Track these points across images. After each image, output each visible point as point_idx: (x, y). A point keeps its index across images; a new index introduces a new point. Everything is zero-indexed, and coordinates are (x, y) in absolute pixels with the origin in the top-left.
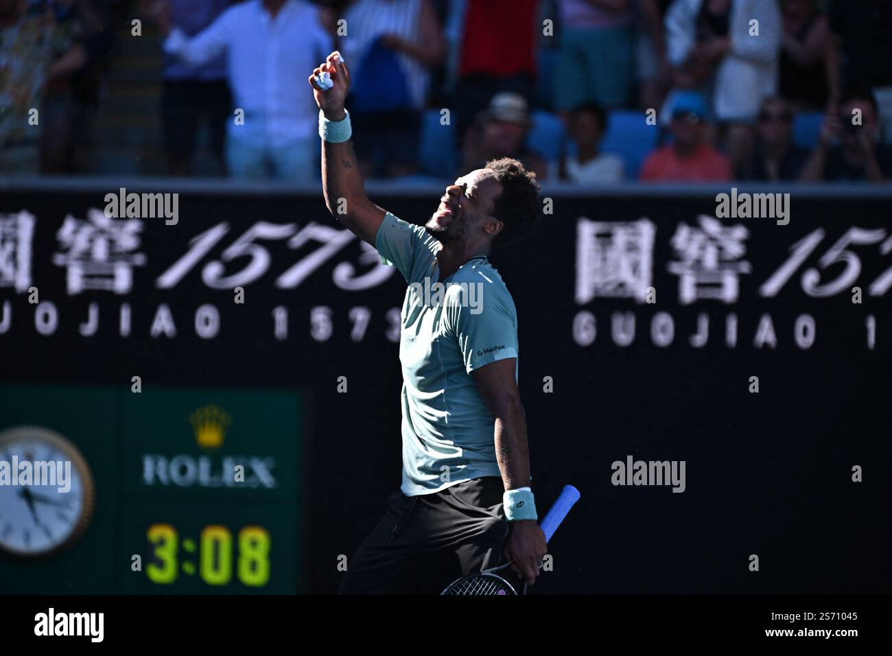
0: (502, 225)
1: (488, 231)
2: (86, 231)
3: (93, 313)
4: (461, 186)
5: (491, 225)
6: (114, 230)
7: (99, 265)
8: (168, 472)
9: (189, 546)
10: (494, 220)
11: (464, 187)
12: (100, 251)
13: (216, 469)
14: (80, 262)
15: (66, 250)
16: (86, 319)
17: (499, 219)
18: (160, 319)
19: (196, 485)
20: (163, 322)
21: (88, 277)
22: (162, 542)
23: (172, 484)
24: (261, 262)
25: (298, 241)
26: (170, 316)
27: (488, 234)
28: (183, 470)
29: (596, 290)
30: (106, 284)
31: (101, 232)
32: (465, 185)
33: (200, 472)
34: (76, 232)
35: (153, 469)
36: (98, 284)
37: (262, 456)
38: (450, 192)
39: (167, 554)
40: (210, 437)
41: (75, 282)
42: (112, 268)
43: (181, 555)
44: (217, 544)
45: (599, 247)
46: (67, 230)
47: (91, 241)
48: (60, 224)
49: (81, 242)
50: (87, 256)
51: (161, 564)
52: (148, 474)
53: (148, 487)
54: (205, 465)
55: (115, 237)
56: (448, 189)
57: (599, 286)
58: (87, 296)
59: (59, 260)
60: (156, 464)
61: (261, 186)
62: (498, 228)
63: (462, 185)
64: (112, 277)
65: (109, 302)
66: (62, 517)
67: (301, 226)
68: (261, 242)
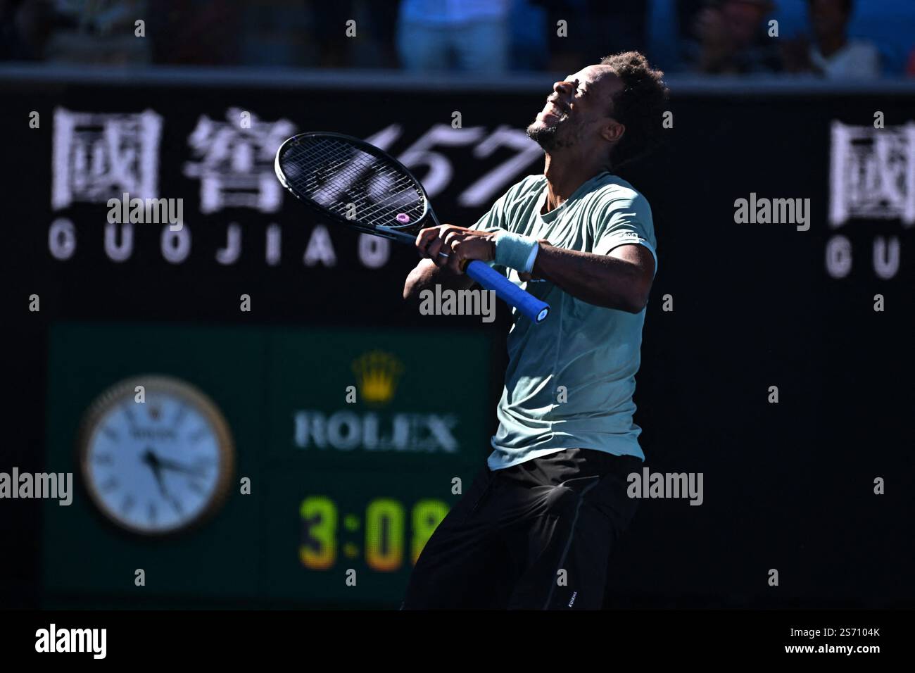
0: (624, 129)
1: (606, 136)
2: (225, 135)
3: (233, 236)
4: (572, 83)
5: (609, 129)
6: (259, 134)
7: (240, 176)
8: (325, 431)
9: (351, 523)
10: (613, 122)
11: (576, 83)
12: (242, 159)
13: (385, 429)
14: (217, 174)
15: (200, 159)
16: (224, 245)
17: (620, 121)
18: (315, 243)
19: (360, 449)
20: (320, 248)
21: (227, 191)
22: (318, 519)
23: (330, 448)
24: (440, 174)
25: (486, 148)
26: (329, 241)
27: (605, 139)
28: (344, 430)
29: (851, 210)
30: (248, 201)
31: (244, 135)
32: (577, 81)
33: (366, 432)
34: (212, 136)
35: (307, 428)
36: (238, 201)
37: (441, 412)
38: (559, 89)
39: (324, 533)
40: (378, 389)
41: (211, 198)
42: (257, 180)
43: (342, 535)
44: (385, 521)
45: (855, 156)
46: (202, 133)
47: (231, 147)
48: (192, 127)
49: (218, 149)
50: (225, 166)
51: (316, 546)
52: (301, 435)
53: (300, 451)
54: (371, 424)
55: (261, 143)
56: (556, 85)
57: (856, 205)
58: (226, 215)
59: (192, 170)
60: (311, 424)
61: (441, 80)
62: (618, 133)
63: (574, 81)
64: (256, 191)
65: (254, 222)
66: (195, 488)
67: (490, 130)
68: (440, 149)
